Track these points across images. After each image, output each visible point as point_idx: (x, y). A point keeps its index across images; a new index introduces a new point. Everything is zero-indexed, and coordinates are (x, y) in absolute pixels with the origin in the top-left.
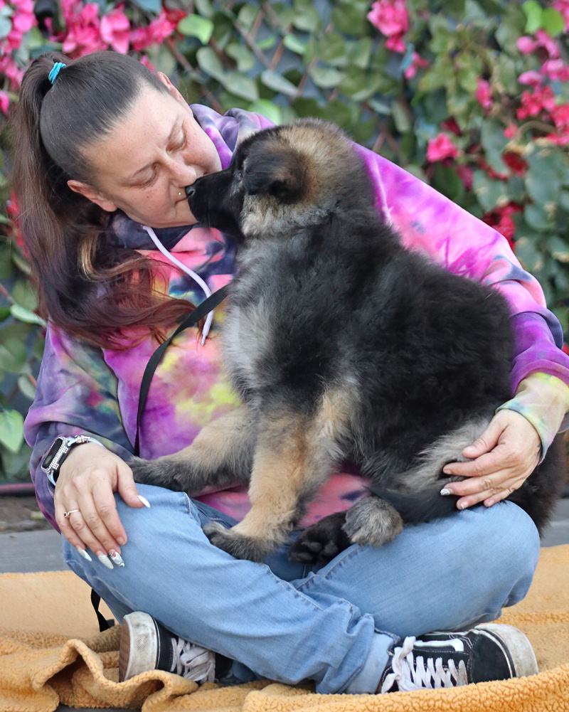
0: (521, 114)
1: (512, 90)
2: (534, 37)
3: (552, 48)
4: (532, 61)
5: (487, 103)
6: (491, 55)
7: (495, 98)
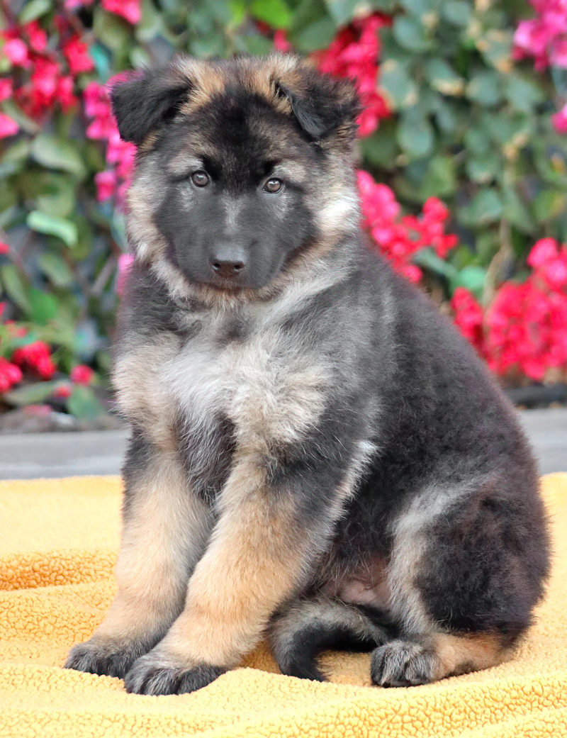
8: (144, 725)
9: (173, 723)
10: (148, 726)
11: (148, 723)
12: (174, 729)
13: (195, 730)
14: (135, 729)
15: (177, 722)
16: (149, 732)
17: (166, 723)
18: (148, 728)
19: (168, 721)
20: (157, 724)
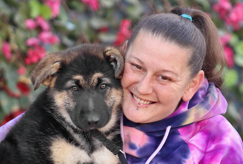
0: (28, 61)
1: (23, 48)
2: (35, 20)
3: (45, 26)
4: (34, 33)
5: (8, 55)
6: (10, 29)
7: (13, 52)
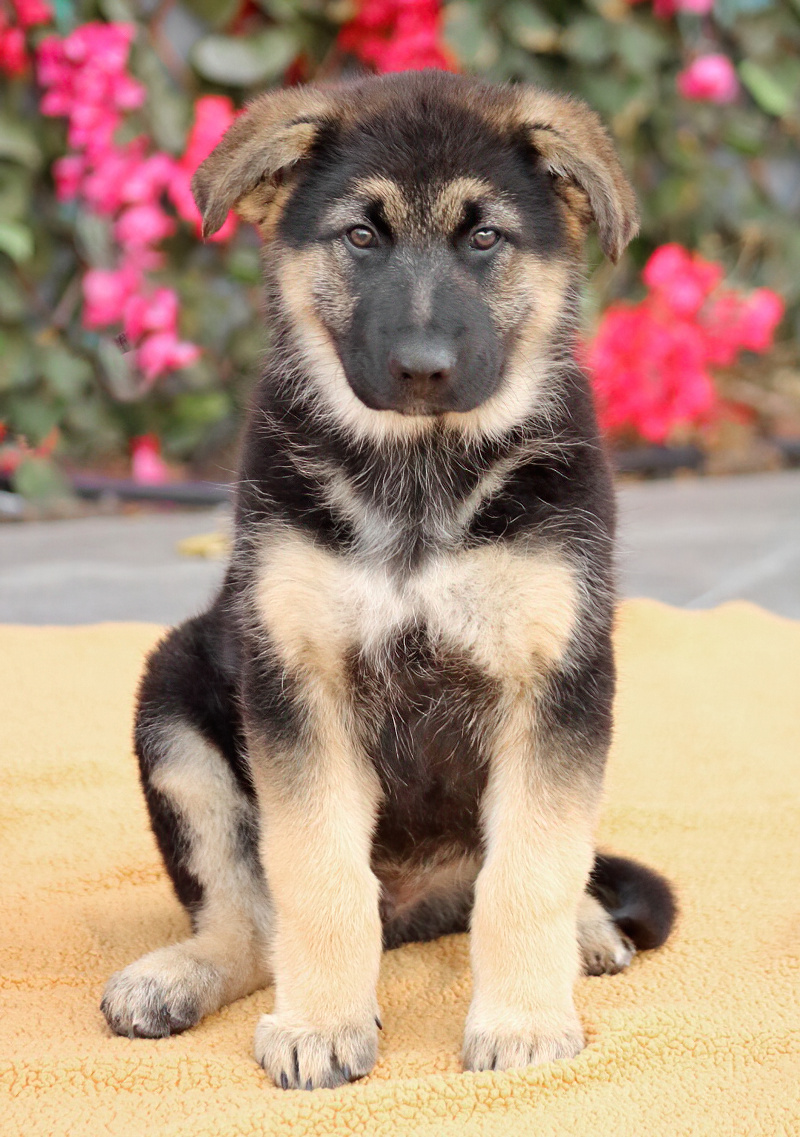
8: (30, 1082)
9: (79, 1078)
10: (38, 1083)
11: (37, 1078)
12: (81, 1087)
13: (117, 1090)
14: (17, 1088)
15: (86, 1077)
16: (41, 1092)
17: (68, 1079)
18: (37, 1087)
19: (72, 1074)
20: (53, 1080)
